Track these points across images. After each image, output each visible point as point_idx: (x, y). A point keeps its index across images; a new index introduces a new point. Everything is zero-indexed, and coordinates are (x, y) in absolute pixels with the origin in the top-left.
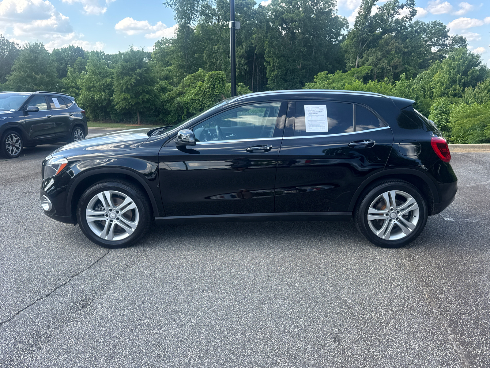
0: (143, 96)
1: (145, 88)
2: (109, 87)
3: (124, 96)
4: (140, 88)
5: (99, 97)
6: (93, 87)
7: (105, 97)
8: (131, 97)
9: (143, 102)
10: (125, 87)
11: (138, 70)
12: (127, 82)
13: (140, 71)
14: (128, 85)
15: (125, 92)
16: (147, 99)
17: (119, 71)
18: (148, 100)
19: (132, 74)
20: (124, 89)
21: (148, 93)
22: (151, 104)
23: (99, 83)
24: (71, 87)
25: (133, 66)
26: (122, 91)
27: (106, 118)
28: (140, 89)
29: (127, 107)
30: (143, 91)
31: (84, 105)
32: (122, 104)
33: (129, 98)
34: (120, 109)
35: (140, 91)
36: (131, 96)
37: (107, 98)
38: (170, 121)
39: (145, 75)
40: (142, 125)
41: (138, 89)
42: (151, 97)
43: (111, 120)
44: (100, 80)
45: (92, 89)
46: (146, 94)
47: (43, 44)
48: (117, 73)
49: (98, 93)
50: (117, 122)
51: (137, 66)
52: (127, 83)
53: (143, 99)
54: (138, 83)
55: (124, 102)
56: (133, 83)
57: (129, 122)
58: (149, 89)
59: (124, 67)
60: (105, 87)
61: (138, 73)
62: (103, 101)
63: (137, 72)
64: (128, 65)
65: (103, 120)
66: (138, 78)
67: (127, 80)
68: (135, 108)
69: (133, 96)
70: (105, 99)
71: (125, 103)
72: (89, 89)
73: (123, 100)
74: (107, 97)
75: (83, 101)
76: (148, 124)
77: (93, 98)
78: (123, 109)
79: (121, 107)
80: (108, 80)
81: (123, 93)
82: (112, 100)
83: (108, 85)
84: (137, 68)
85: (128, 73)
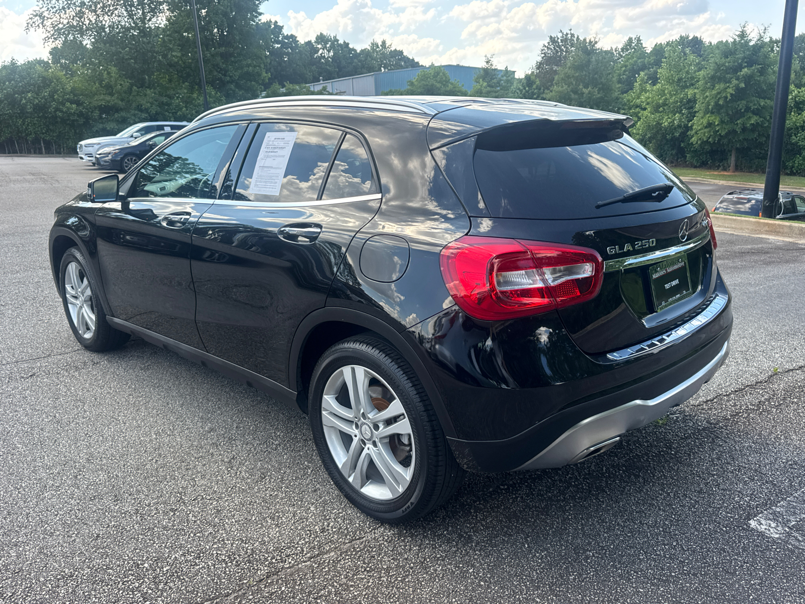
0: (745, 118)
1: (751, 104)
2: (690, 103)
3: (709, 120)
4: (742, 105)
5: (669, 123)
6: (664, 104)
7: (680, 121)
8: (722, 122)
9: (744, 129)
10: (712, 104)
11: (745, 71)
12: (719, 93)
13: (749, 72)
14: (719, 98)
15: (712, 113)
16: (752, 124)
17: (709, 74)
18: (754, 127)
19: (732, 78)
20: (710, 107)
21: (756, 112)
22: (759, 134)
23: (674, 97)
24: (634, 105)
25: (736, 64)
26: (707, 112)
27: (678, 159)
28: (740, 106)
29: (710, 140)
30: (748, 109)
31: (644, 136)
32: (705, 134)
33: (716, 124)
34: (699, 143)
35: (741, 109)
36: (721, 119)
37: (683, 124)
38: (797, 167)
39: (758, 79)
40: (736, 173)
41: (739, 106)
42: (762, 119)
43: (686, 162)
44: (677, 92)
45: (661, 109)
46: (751, 115)
47: (641, 38)
48: (705, 78)
49: (670, 116)
50: (695, 167)
51: (746, 63)
52: (719, 96)
53: (743, 124)
54: (740, 94)
55: (706, 130)
56: (729, 95)
57: (716, 167)
58: (760, 105)
59: (718, 67)
60: (684, 105)
61: (743, 77)
62: (675, 128)
63: (742, 73)
64: (728, 62)
65: (672, 162)
66: (743, 85)
67: (719, 91)
68: (725, 141)
69: (727, 119)
70: (679, 126)
71: (710, 131)
72: (656, 109)
73: (706, 127)
74: (683, 122)
75: (642, 130)
76: (751, 172)
77: (659, 124)
78: (704, 143)
79: (700, 139)
80: (690, 92)
81: (708, 113)
82: (691, 128)
83: (689, 101)
84: (745, 67)
85: (725, 77)
